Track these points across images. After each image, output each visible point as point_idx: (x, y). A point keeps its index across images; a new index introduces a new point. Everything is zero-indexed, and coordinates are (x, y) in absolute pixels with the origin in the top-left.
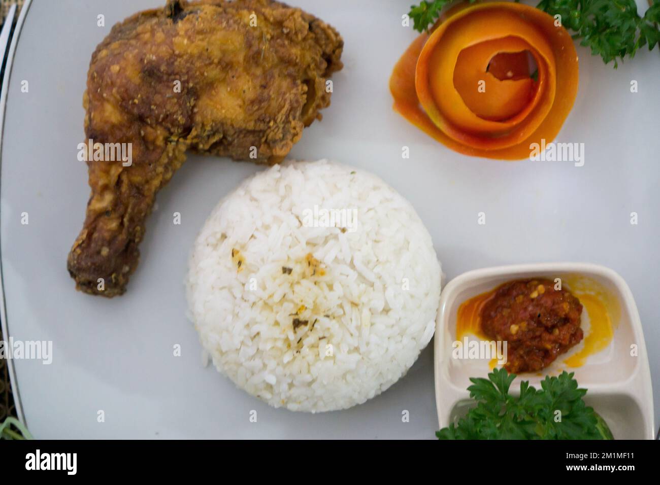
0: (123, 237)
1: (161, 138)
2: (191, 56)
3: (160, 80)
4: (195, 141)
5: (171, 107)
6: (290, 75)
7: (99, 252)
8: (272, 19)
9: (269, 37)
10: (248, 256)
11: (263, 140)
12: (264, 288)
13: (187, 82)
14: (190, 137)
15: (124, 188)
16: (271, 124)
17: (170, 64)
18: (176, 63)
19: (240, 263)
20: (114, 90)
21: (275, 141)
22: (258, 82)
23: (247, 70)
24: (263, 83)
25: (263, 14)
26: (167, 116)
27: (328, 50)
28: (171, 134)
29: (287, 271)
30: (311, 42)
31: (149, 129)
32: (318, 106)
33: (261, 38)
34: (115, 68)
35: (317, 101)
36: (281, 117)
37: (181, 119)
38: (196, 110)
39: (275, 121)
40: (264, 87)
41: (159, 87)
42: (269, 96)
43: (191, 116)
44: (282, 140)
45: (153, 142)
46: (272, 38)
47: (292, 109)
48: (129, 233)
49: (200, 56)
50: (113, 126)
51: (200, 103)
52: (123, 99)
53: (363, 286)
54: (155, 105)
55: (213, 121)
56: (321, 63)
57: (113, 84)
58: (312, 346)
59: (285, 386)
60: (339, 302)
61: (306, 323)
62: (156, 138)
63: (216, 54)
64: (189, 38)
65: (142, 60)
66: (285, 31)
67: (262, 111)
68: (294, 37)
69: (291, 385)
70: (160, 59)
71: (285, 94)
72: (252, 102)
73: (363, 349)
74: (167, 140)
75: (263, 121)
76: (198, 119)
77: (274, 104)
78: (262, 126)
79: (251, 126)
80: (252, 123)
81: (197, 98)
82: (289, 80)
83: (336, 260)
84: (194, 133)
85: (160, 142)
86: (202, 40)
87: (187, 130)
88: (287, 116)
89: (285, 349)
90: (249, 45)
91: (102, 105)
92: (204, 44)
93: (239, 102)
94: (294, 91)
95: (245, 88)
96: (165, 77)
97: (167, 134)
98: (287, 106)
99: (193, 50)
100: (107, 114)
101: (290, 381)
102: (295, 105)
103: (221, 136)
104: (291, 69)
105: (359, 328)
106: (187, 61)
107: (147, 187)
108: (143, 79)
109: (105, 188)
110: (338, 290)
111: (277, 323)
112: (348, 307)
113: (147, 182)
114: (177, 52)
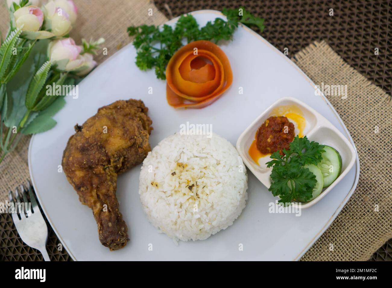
0: (113, 216)
1: (102, 169)
2: (93, 135)
3: (88, 150)
4: (115, 164)
5: (98, 156)
6: (130, 119)
7: (108, 227)
8: (112, 107)
9: (114, 112)
10: (158, 181)
11: (137, 147)
12: (171, 186)
13: (97, 144)
14: (111, 163)
15: (101, 197)
16: (135, 137)
17: (88, 143)
18: (90, 141)
19: (157, 185)
20: (75, 165)
21: (141, 144)
22: (121, 128)
23: (114, 127)
24: (123, 127)
26: (98, 160)
27: (139, 105)
28: (104, 166)
29: (173, 174)
30: (130, 106)
31: (96, 169)
32: (149, 125)
33: (112, 114)
34: (71, 159)
35: (147, 123)
36: (137, 133)
37: (105, 158)
38: (107, 152)
39: (136, 136)
40: (124, 127)
41: (89, 153)
42: (128, 129)
43: (107, 155)
44: (143, 141)
45: (100, 173)
46: (116, 112)
47: (138, 128)
48: (115, 214)
49: (96, 134)
50: (83, 177)
51: (107, 148)
52: (80, 166)
53: (204, 160)
54: (92, 159)
55: (115, 151)
56: (139, 110)
57: (73, 164)
58: (202, 193)
59: (205, 216)
60: (200, 171)
61: (193, 185)
62: (100, 171)
63: (101, 129)
64: (88, 131)
65: (77, 148)
66: (119, 107)
67: (129, 135)
68: (123, 107)
69: (207, 213)
70: (83, 144)
71: (132, 125)
72: (124, 134)
73: (220, 181)
74: (104, 169)
75: (132, 138)
76: (110, 154)
77: (131, 130)
78: (133, 141)
79: (129, 144)
80: (129, 142)
81: (105, 148)
82: (131, 120)
83: (188, 159)
84: (112, 160)
85: (102, 172)
86: (93, 128)
87: (109, 162)
88: (139, 131)
89: (194, 201)
90: (109, 119)
91: (75, 174)
92: (95, 128)
93: (119, 138)
94: (135, 122)
95: (118, 132)
96: (89, 148)
97: (103, 167)
98: (136, 128)
99: (93, 133)
100: (78, 175)
101: (205, 212)
102: (139, 126)
103: (123, 157)
104: (129, 116)
105: (213, 174)
106: (93, 138)
107: (109, 192)
108: (82, 154)
109: (95, 202)
110: (196, 167)
111: (184, 194)
112: (204, 171)
113: (108, 190)
114: (87, 137)
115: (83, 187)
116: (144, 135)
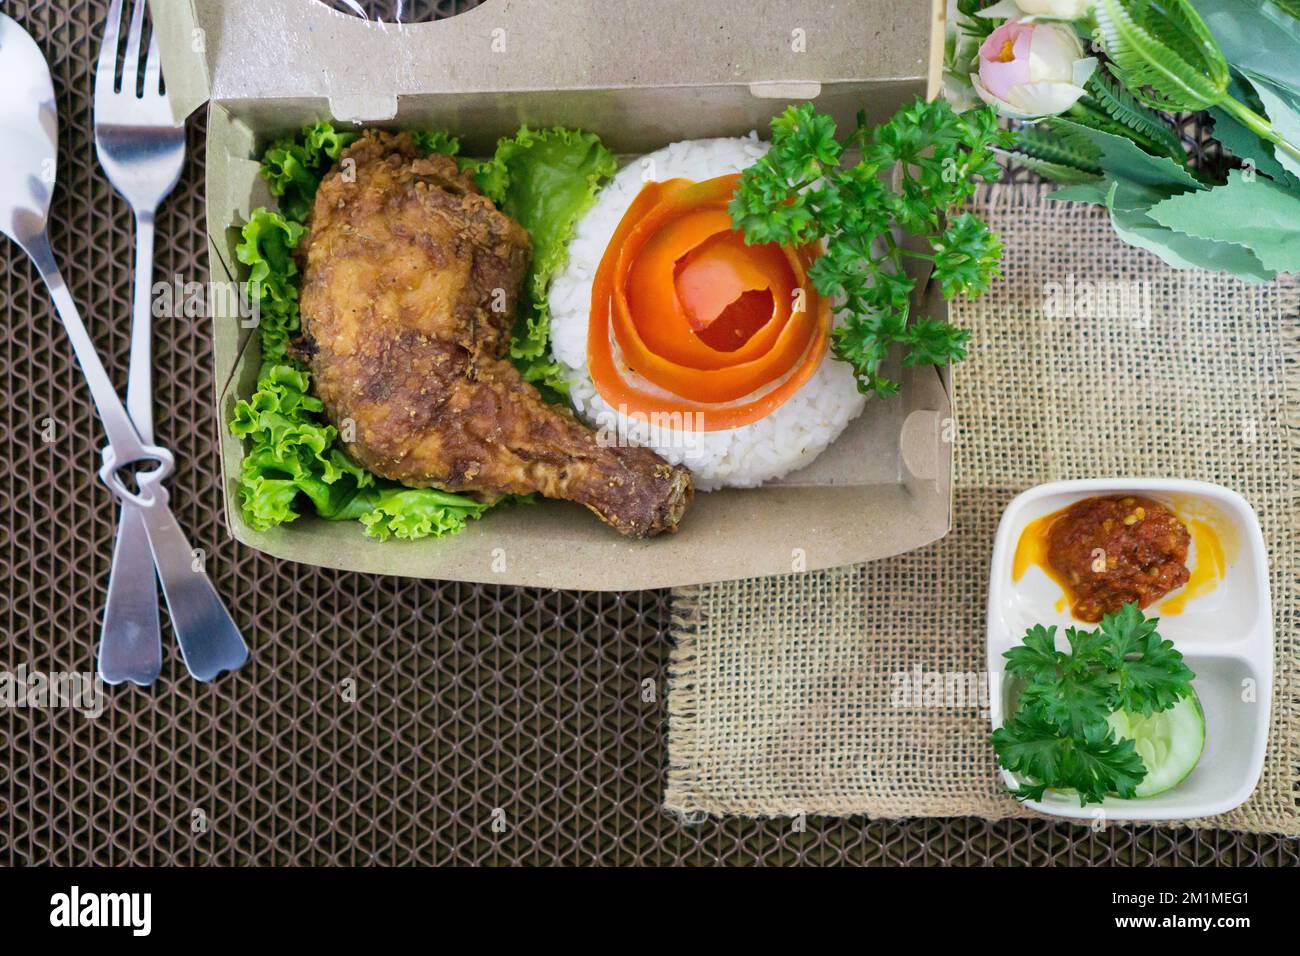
0: (605, 460)
1: (466, 387)
2: (360, 333)
3: (387, 378)
4: (479, 344)
5: (425, 368)
6: (401, 204)
9: (347, 227)
11: (488, 251)
13: (393, 343)
14: (471, 350)
15: (530, 448)
16: (463, 236)
17: (368, 362)
18: (368, 353)
20: (397, 439)
21: (491, 234)
22: (405, 247)
23: (386, 262)
24: (406, 241)
25: (318, 232)
26: (437, 374)
27: (377, 150)
28: (462, 373)
31: (453, 402)
33: (347, 238)
34: (369, 435)
35: (447, 174)
36: (455, 223)
37: (445, 357)
38: (434, 336)
39: (462, 231)
40: (412, 240)
41: (398, 380)
42: (425, 234)
43: (441, 344)
44: (487, 225)
45: (472, 399)
46: (348, 223)
47: (445, 206)
49: (362, 321)
50: (444, 447)
51: (425, 329)
52: (409, 430)
54: (420, 388)
55: (452, 315)
56: (392, 161)
57: (389, 441)
62: (466, 394)
63: (362, 300)
64: (336, 333)
65: (360, 398)
66: (342, 205)
67: (444, 247)
68: (351, 194)
70: (360, 373)
71: (424, 215)
72: (431, 258)
74: (471, 380)
75: (458, 247)
76: (445, 334)
77: (435, 229)
78: (466, 250)
79: (465, 265)
80: (461, 262)
81: (420, 333)
82: (408, 205)
84: (466, 343)
85: (473, 390)
86: (341, 316)
87: (462, 352)
88: (456, 213)
90: (354, 254)
91: (417, 459)
92: (347, 314)
93: (429, 275)
94: (420, 200)
95: (410, 265)
96: (384, 370)
97: (462, 379)
98: (440, 212)
99: (354, 328)
100: (429, 453)
102: (440, 201)
103: (479, 310)
104: (393, 202)
106: (366, 339)
108: (385, 401)
109: (530, 474)
113: (528, 417)
114: (353, 351)
115: (467, 466)
116: (476, 208)
